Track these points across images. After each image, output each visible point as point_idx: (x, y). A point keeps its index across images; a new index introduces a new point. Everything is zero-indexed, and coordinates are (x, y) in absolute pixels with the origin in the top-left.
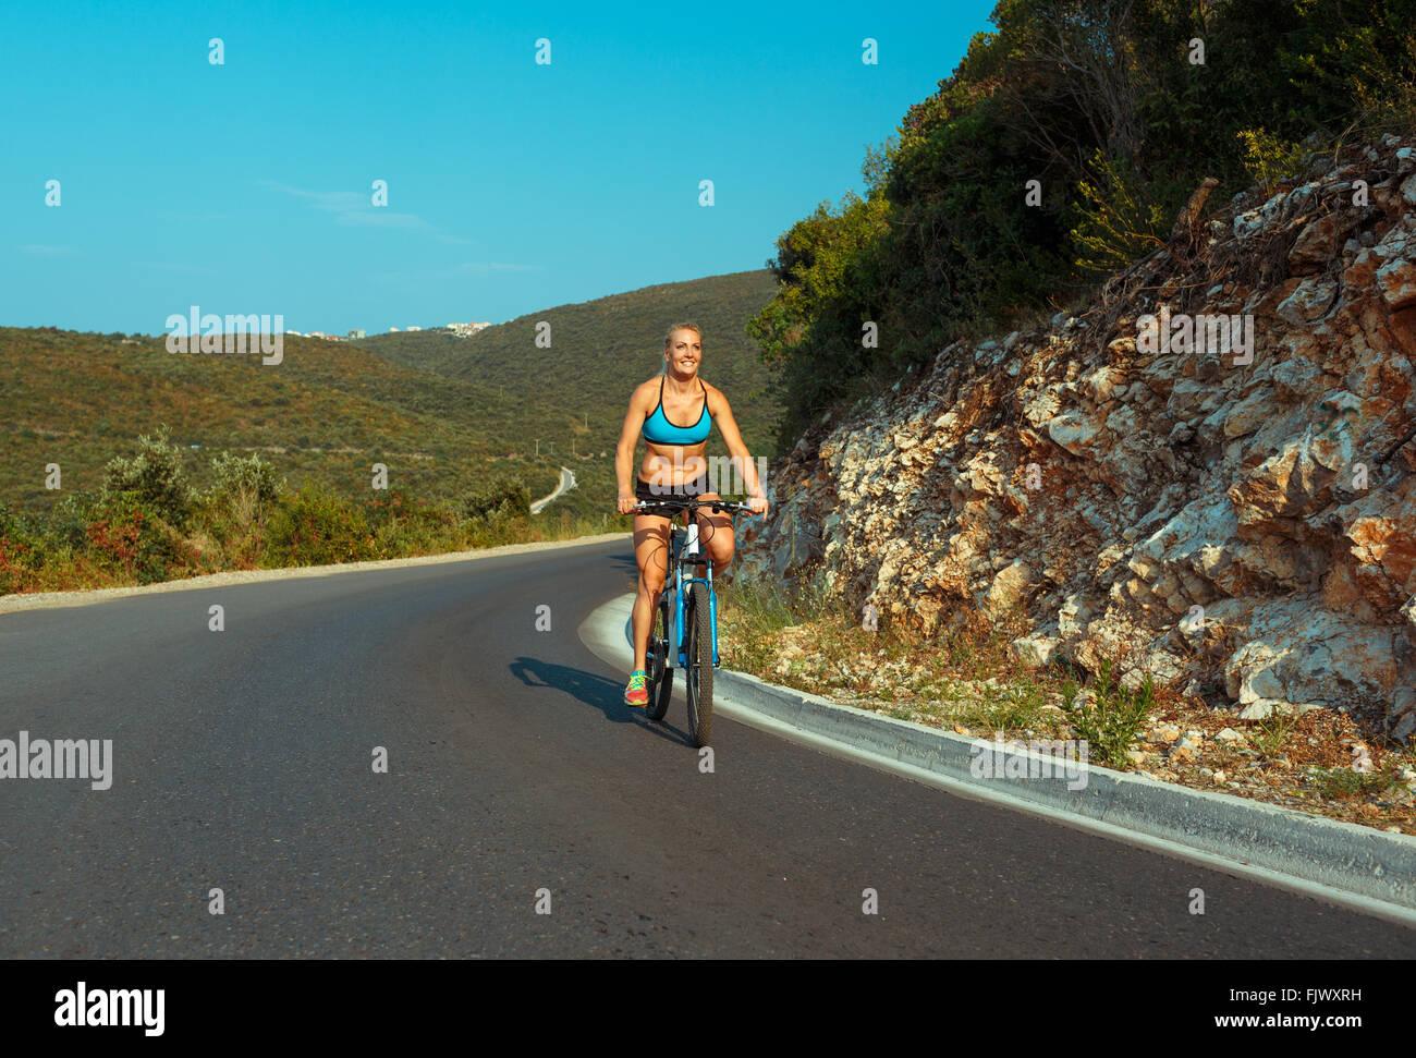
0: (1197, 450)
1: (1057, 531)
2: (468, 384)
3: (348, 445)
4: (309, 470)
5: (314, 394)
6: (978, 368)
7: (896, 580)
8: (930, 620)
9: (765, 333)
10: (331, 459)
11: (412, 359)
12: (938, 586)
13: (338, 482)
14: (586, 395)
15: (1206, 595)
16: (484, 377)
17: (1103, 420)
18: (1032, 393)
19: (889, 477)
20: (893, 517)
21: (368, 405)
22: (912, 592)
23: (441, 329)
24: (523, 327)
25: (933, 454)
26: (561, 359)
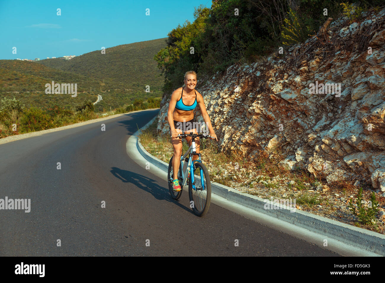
0: (335, 102)
1: (287, 126)
2: (70, 73)
3: (38, 90)
4: (26, 97)
5: (26, 76)
6: (245, 73)
7: (230, 139)
8: (244, 153)
9: (159, 59)
10: (33, 95)
11: (54, 66)
12: (246, 142)
13: (35, 101)
14: (103, 75)
15: (351, 150)
16: (75, 71)
17: (299, 92)
18: (272, 83)
19: (221, 106)
20: (223, 118)
21: (42, 79)
22: (238, 143)
23: (62, 58)
24: (85, 57)
25: (235, 99)
26: (96, 65)
